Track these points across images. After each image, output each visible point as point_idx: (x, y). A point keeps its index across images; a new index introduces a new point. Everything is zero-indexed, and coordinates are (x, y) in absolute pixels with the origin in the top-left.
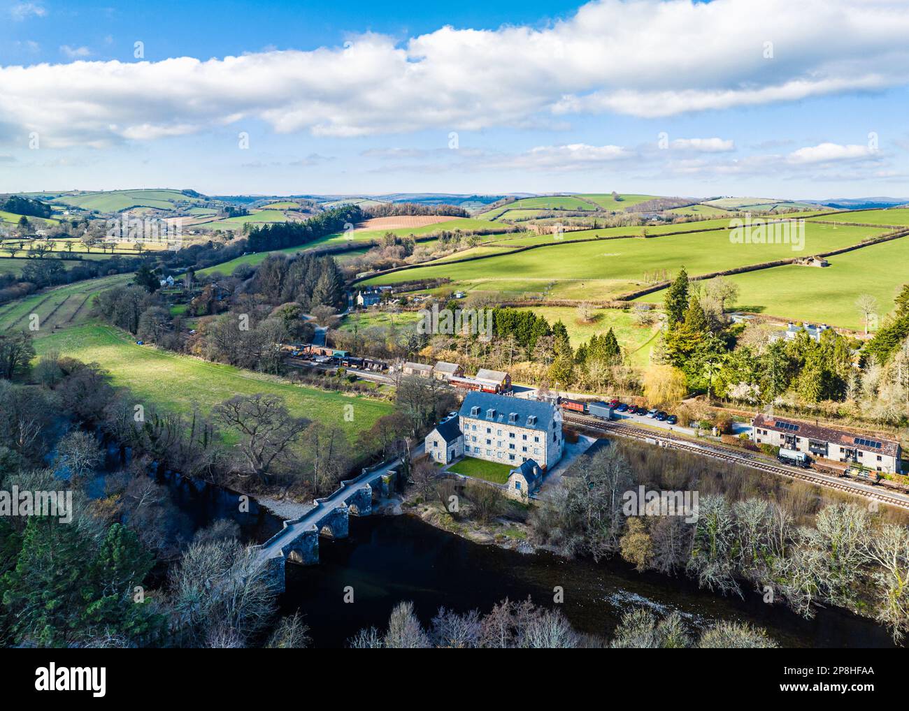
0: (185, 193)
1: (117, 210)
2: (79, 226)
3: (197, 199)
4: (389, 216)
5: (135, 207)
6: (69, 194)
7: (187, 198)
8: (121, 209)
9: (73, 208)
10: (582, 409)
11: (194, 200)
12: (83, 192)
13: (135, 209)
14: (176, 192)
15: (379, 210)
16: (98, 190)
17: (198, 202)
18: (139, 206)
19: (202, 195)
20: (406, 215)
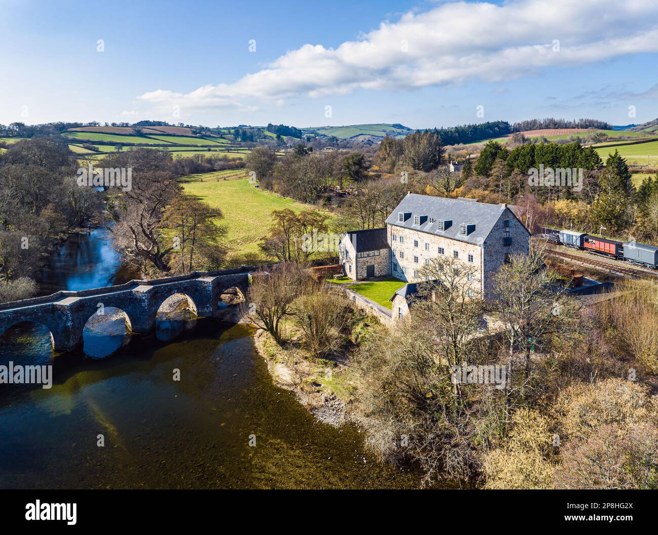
0: (395, 126)
1: (349, 137)
2: (311, 140)
3: (401, 130)
4: (534, 130)
5: (360, 135)
6: (324, 128)
7: (395, 130)
8: (351, 136)
9: (322, 135)
10: (612, 250)
11: (399, 130)
12: (332, 127)
13: (360, 136)
14: (389, 125)
15: (525, 125)
16: (341, 125)
17: (402, 131)
18: (363, 134)
19: (406, 127)
20: (550, 128)
